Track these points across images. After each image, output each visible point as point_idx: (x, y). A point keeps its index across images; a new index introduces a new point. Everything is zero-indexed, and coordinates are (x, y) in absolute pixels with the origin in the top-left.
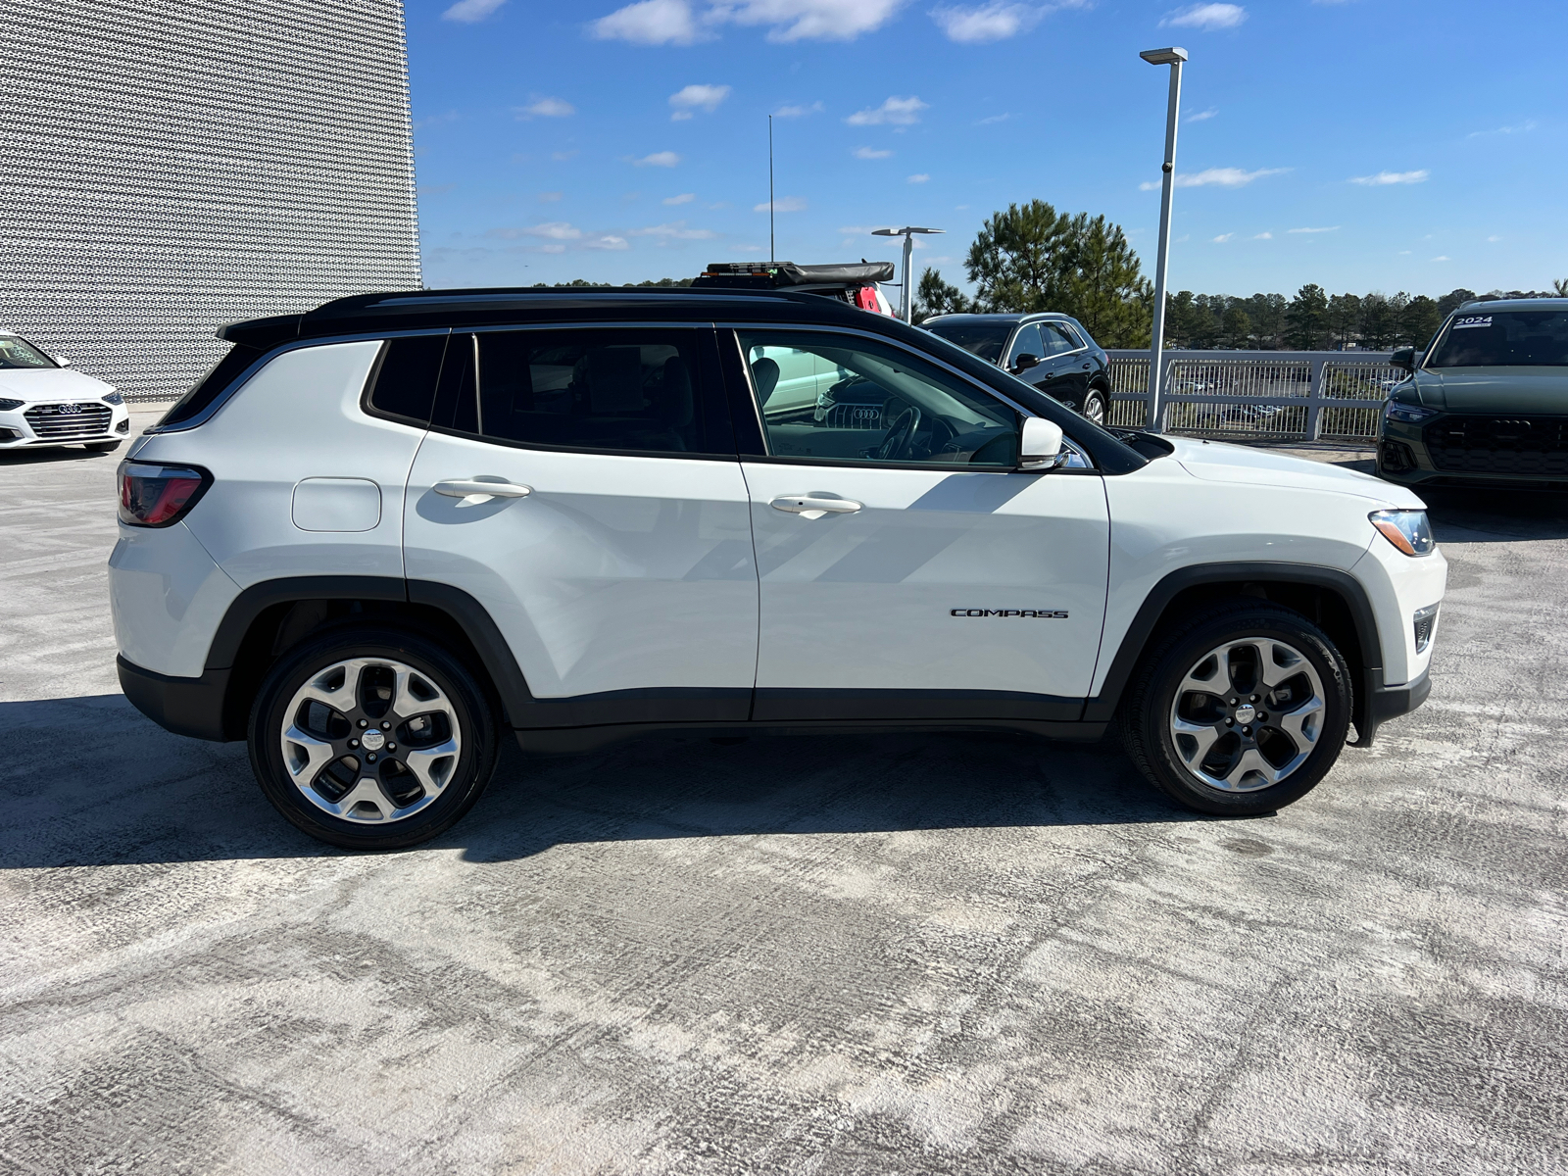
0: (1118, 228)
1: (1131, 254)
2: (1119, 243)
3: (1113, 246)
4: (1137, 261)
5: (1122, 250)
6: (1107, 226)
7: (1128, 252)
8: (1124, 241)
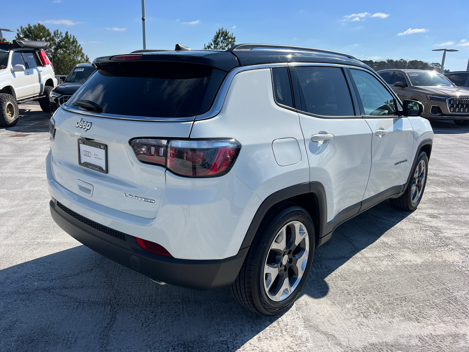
0: (73, 36)
1: (80, 46)
2: (74, 41)
3: (73, 42)
4: (81, 48)
5: (76, 43)
6: (69, 35)
7: (79, 45)
8: (77, 41)
